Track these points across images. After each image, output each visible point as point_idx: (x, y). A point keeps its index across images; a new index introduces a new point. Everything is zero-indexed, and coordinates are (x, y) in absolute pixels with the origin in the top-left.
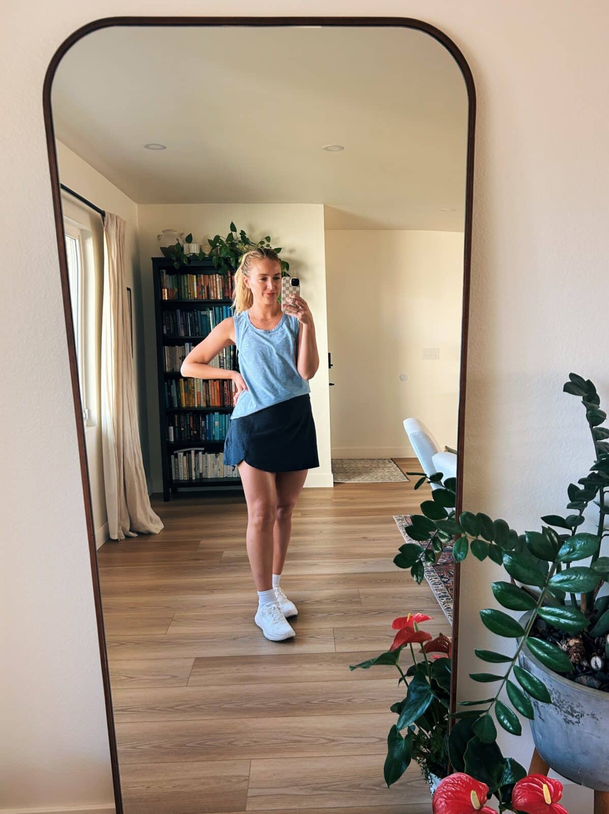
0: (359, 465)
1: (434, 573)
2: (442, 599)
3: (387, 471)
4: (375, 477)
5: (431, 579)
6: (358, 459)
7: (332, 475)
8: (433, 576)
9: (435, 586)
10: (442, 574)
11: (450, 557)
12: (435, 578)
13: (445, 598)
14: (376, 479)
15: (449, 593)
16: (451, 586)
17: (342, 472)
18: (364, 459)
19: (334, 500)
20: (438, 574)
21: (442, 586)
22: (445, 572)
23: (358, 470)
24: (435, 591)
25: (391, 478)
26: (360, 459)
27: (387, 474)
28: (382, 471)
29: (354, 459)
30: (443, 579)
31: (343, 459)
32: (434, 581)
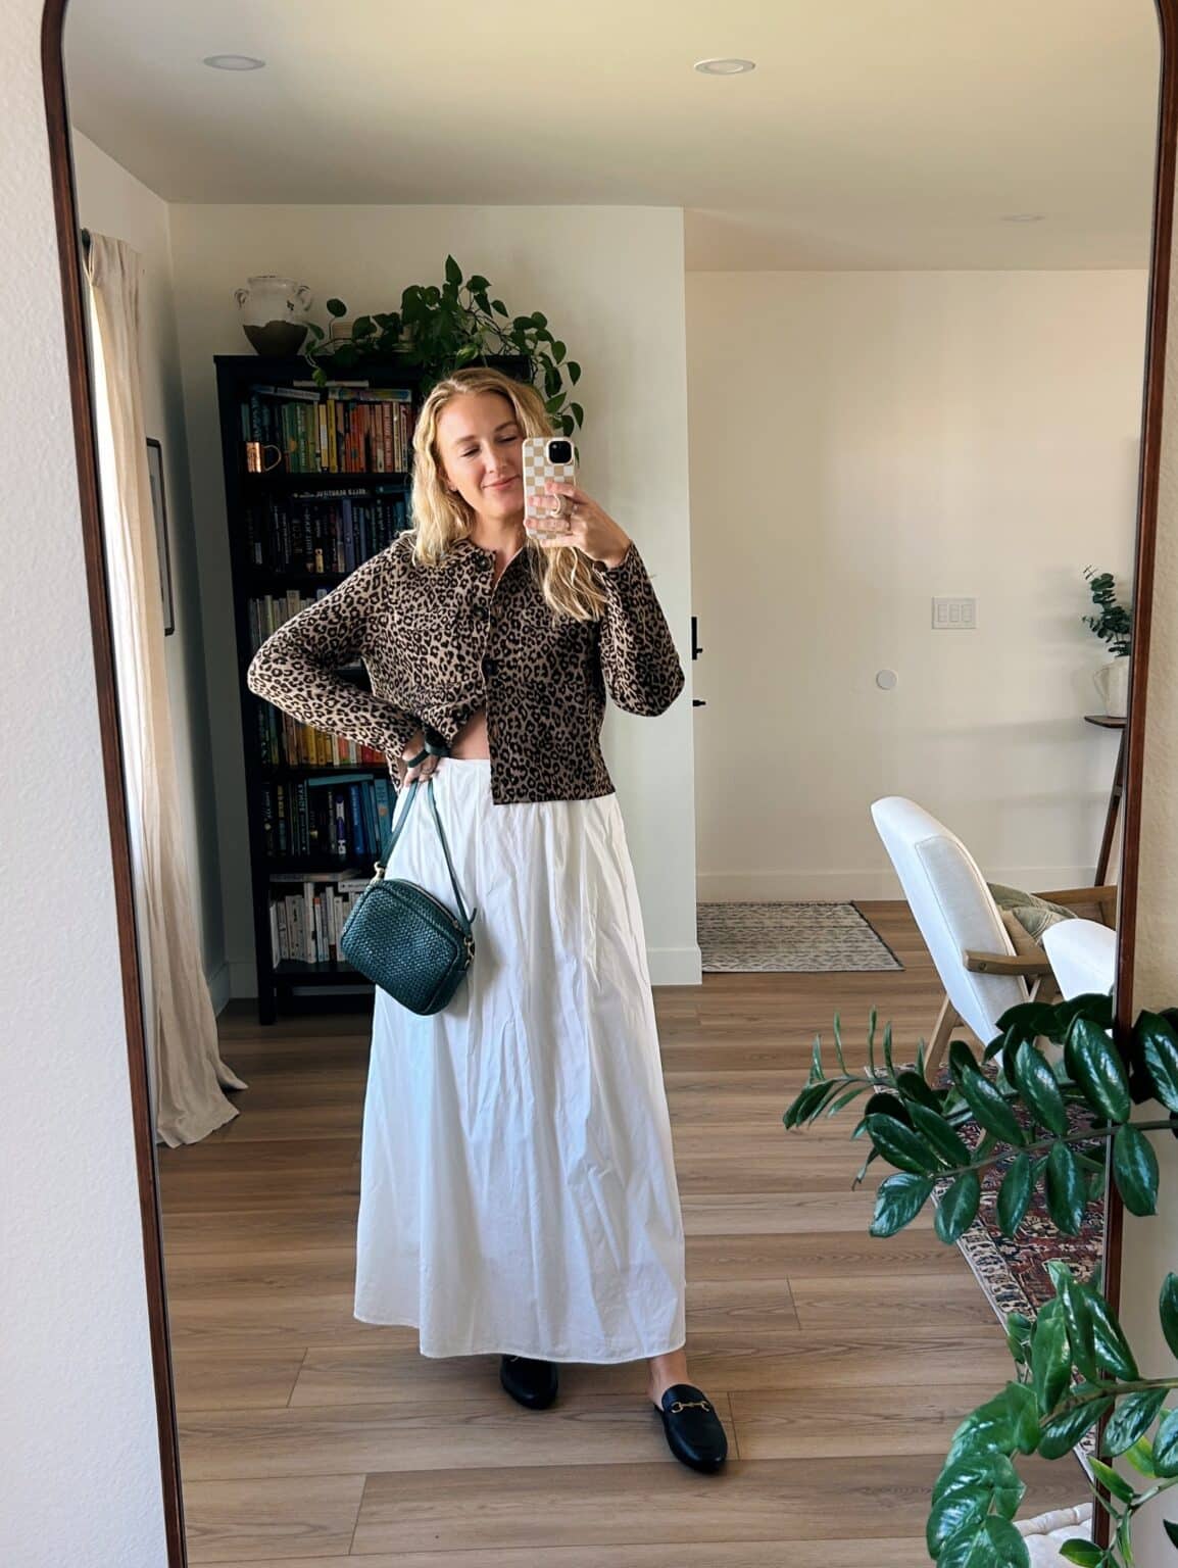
0: (768, 923)
2: (1008, 1306)
3: (843, 938)
4: (812, 955)
5: (974, 1247)
6: (763, 905)
7: (700, 951)
8: (978, 1240)
9: (984, 1268)
10: (999, 1234)
12: (983, 1246)
13: (1012, 1303)
14: (814, 961)
16: (1025, 1268)
17: (722, 943)
18: (780, 905)
19: (704, 1023)
21: (1002, 1267)
23: (767, 935)
24: (986, 1281)
25: (856, 958)
26: (769, 905)
27: (843, 947)
28: (830, 937)
29: (752, 905)
31: (724, 905)
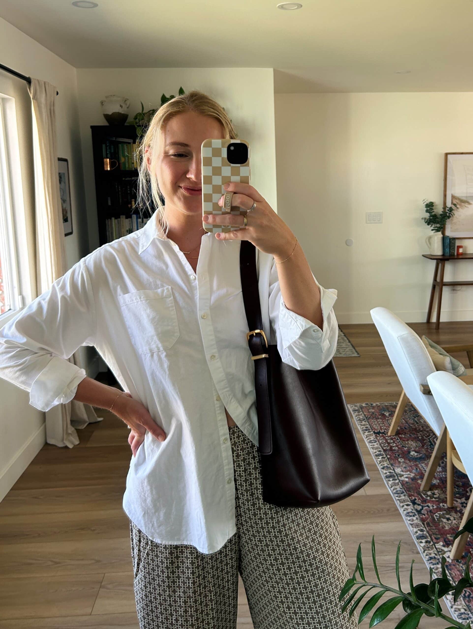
1: (405, 495)
2: (421, 542)
5: (403, 506)
8: (404, 501)
9: (409, 518)
10: (413, 498)
11: (417, 469)
12: (408, 505)
13: (424, 541)
15: (428, 532)
16: (427, 519)
20: (410, 496)
21: (417, 519)
22: (416, 494)
24: (411, 526)
30: (416, 506)
32: (406, 508)
